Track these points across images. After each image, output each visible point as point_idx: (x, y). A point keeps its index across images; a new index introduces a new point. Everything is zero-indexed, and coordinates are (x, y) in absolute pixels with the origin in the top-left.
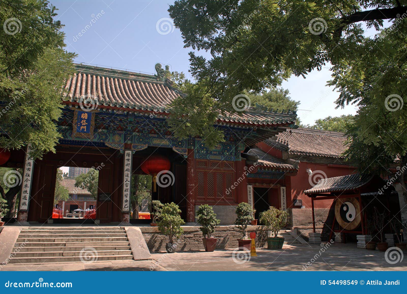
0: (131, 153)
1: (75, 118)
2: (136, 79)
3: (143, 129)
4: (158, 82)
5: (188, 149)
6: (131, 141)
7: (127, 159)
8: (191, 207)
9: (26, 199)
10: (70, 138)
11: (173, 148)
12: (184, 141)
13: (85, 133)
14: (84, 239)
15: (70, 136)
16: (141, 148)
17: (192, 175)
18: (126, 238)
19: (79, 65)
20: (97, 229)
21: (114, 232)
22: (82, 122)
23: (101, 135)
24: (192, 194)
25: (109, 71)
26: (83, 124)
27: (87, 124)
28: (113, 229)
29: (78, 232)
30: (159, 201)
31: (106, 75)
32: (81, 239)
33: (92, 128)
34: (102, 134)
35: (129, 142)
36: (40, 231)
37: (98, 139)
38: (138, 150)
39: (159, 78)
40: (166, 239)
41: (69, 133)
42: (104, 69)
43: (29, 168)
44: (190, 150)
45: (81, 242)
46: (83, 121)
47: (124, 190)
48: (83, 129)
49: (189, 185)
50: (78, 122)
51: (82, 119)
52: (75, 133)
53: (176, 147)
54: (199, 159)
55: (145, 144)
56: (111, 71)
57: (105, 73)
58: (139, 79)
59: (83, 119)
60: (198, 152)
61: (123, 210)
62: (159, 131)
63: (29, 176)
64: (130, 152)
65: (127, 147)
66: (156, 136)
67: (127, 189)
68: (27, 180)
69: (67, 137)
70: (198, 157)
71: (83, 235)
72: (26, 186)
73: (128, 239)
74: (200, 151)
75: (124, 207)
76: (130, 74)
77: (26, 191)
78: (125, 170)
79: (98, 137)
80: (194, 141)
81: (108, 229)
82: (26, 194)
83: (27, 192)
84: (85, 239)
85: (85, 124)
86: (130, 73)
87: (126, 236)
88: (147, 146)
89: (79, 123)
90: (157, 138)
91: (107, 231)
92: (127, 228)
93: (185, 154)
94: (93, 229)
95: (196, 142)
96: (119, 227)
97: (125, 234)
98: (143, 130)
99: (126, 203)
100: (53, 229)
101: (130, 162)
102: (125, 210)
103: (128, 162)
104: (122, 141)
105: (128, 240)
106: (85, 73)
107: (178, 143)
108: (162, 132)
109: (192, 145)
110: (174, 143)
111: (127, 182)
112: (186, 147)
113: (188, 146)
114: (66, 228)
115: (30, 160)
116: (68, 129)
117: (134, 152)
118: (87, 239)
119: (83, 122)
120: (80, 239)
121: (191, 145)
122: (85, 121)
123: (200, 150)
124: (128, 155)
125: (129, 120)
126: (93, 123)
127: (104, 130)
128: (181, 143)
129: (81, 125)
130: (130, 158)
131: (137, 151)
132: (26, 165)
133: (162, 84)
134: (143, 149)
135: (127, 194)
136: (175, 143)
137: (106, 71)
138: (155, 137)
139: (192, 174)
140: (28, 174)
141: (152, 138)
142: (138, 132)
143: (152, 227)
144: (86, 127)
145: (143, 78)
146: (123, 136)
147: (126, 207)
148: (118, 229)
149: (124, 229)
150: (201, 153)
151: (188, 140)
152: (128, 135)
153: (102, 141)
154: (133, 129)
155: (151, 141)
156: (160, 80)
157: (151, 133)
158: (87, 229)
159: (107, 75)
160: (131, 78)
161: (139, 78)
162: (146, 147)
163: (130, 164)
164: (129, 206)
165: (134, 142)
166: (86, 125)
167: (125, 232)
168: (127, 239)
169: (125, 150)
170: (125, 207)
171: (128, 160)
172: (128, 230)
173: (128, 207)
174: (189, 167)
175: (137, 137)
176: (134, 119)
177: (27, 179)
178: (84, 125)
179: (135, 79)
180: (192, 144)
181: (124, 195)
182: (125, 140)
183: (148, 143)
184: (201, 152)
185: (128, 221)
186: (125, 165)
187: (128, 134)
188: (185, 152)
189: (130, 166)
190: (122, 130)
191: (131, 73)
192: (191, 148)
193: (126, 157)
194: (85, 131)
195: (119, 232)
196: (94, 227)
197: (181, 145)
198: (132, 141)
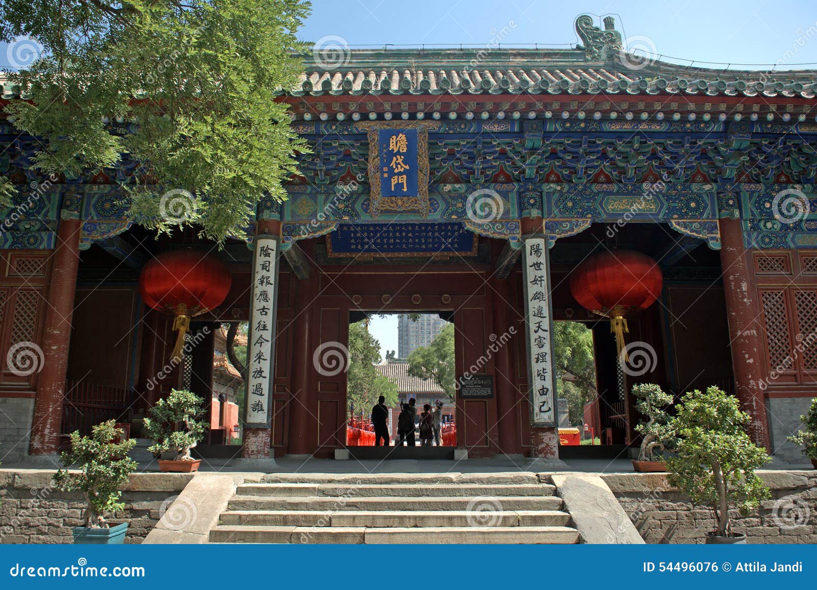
0: (542, 246)
1: (373, 153)
2: (529, 64)
3: (571, 173)
4: (590, 63)
5: (720, 220)
6: (540, 212)
7: (534, 265)
8: (754, 403)
9: (261, 395)
10: (364, 219)
11: (673, 221)
12: (705, 197)
13: (405, 198)
14: (423, 517)
15: (366, 211)
16: (573, 230)
17: (745, 300)
18: (563, 517)
19: (381, 52)
20: (463, 483)
21: (520, 493)
22: (393, 164)
23: (449, 200)
24: (751, 361)
25: (454, 55)
26: (396, 171)
27: (407, 167)
28: (513, 481)
29: (404, 493)
30: (658, 387)
31: (448, 64)
32: (415, 517)
33: (423, 180)
34: (453, 198)
35: (535, 213)
36: (290, 489)
37: (443, 214)
38: (563, 236)
39: (591, 52)
40: (693, 514)
41: (363, 204)
42: (443, 52)
43: (264, 308)
44: (726, 225)
45: (416, 526)
46: (395, 159)
47: (534, 357)
48: (399, 186)
49: (739, 333)
50: (383, 165)
51: (391, 154)
52: (378, 200)
53: (681, 216)
54: (762, 248)
55: (582, 215)
56: (460, 54)
57: (445, 62)
58: (537, 64)
59: (395, 155)
60: (755, 228)
61: (535, 418)
62: (623, 171)
63: (265, 328)
64: (541, 242)
65: (529, 228)
66: (614, 187)
67: (543, 355)
68: (260, 341)
69: (357, 215)
70: (757, 242)
71: (420, 503)
72: (259, 358)
73: (571, 518)
74: (762, 224)
75: (536, 409)
76: (511, 54)
77: (261, 371)
78: (530, 296)
79: (442, 206)
80: (737, 193)
81: (498, 481)
82: (260, 380)
83: (263, 374)
84: (428, 517)
85: (402, 170)
86: (510, 52)
87: (563, 507)
88: (589, 221)
89: (386, 169)
90: (618, 193)
91: (495, 489)
92: (559, 479)
93: (712, 238)
94: (450, 481)
95: (745, 196)
96: (532, 475)
97: (555, 498)
98: (573, 176)
99: (543, 398)
100: (330, 481)
101: (544, 272)
102: (543, 421)
103: (539, 273)
104: (513, 213)
105: (571, 523)
106: (396, 68)
107: (688, 205)
108: (631, 173)
109: (731, 206)
110: (673, 205)
111: (540, 333)
112: (714, 215)
113: (720, 211)
114: (369, 480)
115: (264, 284)
116: (360, 192)
117: (553, 241)
118: (433, 517)
119: (397, 164)
120: (409, 517)
121: (729, 205)
122: (400, 161)
123: (760, 220)
124: (536, 250)
125: (529, 144)
126: (424, 162)
127: (457, 186)
128: (697, 202)
129: (392, 173)
130: (543, 259)
131: (559, 241)
132: (255, 299)
133: (601, 67)
134: (577, 231)
135: (544, 369)
136: (677, 205)
137: (448, 56)
138: (611, 193)
139: (744, 297)
140: (262, 323)
141: (601, 195)
142: (558, 181)
143: (641, 474)
144: (405, 176)
145: (546, 60)
146: (513, 197)
147: (543, 409)
148: (530, 480)
149: (550, 481)
150: (764, 229)
151: (718, 193)
152: (529, 194)
153: (454, 217)
154: (540, 175)
155: (601, 204)
156: (594, 58)
157: (596, 181)
158: (432, 481)
159: (452, 64)
160: (513, 64)
161: (536, 60)
162: (587, 225)
163: (545, 278)
164: (552, 408)
165: (550, 213)
166: (405, 172)
167: (556, 493)
168: (567, 520)
169: (526, 236)
170: (541, 411)
171: (537, 265)
172: (565, 487)
173: (550, 409)
174: (731, 277)
175: (556, 196)
176: (544, 142)
177: (261, 337)
178: (400, 174)
179: (525, 64)
180: (731, 202)
181: (535, 373)
182: (521, 209)
183: (594, 211)
184: (765, 226)
185: (553, 454)
186: (529, 281)
187: (528, 190)
188: (712, 230)
189: (544, 283)
190: (509, 180)
191: (514, 52)
192: (732, 214)
193: (530, 259)
194: (405, 190)
195: (534, 492)
196: (453, 476)
197: (696, 209)
198: (542, 210)
